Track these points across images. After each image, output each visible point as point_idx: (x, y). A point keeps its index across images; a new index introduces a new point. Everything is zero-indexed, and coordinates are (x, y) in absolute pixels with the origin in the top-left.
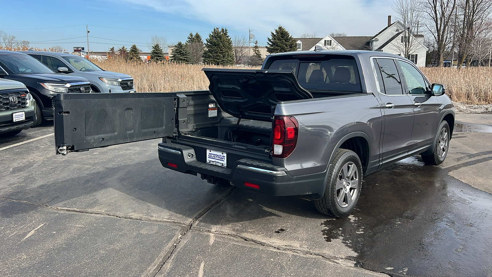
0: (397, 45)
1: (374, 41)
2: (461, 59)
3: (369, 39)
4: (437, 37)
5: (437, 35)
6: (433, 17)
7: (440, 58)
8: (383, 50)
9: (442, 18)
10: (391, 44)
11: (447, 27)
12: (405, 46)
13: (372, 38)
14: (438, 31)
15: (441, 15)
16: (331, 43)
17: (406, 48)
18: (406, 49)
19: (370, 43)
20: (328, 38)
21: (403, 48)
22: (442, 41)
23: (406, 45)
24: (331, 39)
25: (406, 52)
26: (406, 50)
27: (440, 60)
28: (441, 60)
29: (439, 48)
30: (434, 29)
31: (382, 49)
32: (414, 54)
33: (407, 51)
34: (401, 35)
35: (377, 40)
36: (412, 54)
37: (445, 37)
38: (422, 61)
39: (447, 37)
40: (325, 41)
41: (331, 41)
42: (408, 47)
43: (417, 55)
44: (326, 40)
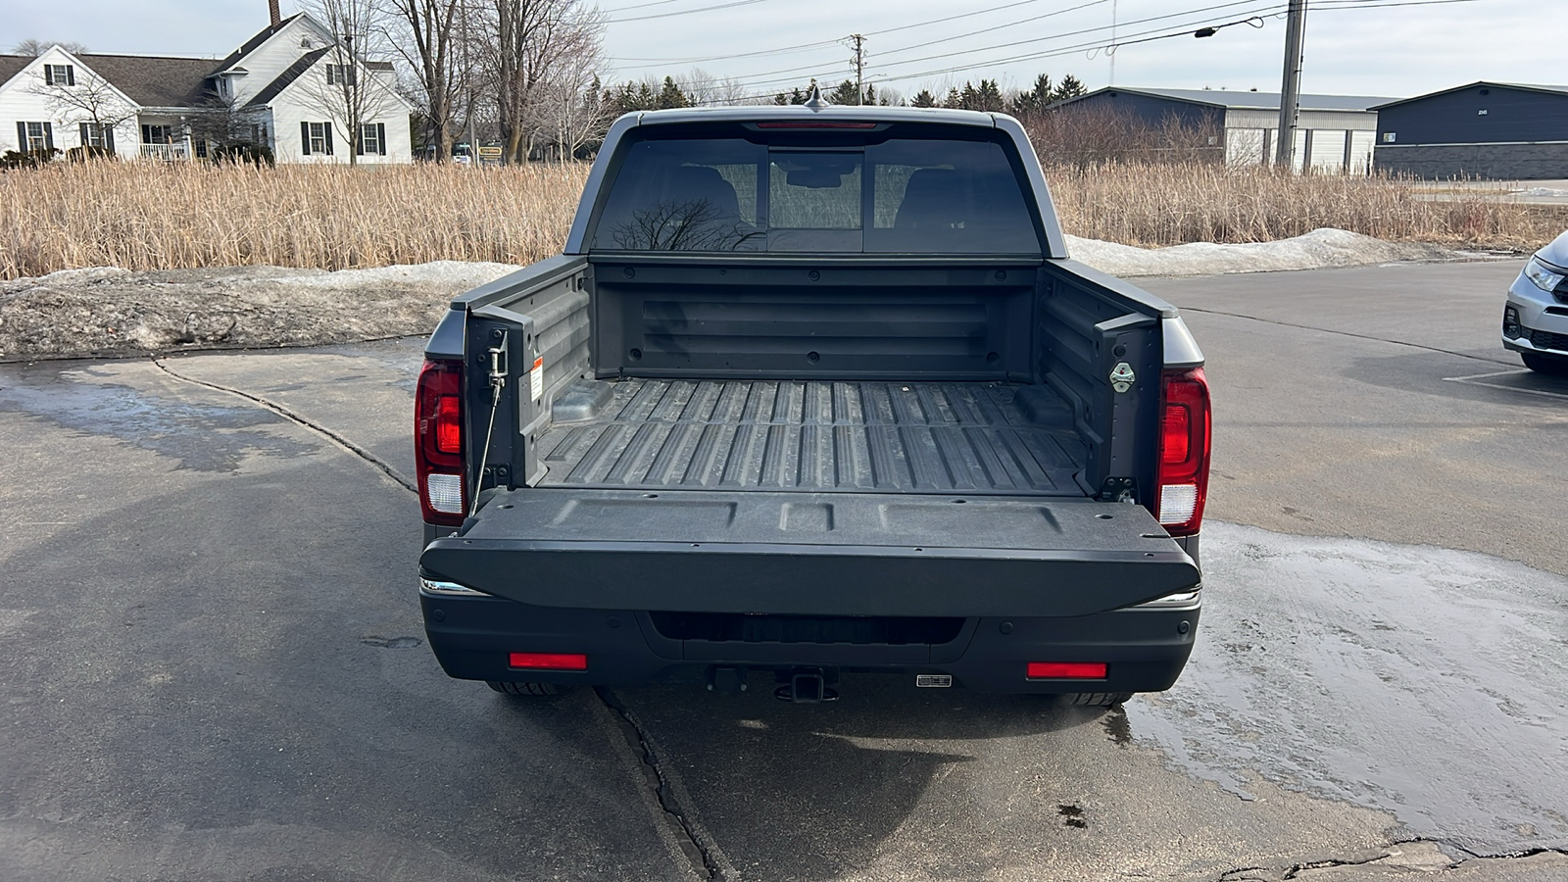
0: (319, 91)
1: (233, 77)
2: (508, 142)
3: (211, 69)
4: (424, 71)
5: (423, 64)
6: (403, 7)
7: (441, 135)
8: (271, 108)
9: (429, 14)
10: (296, 89)
11: (448, 42)
12: (343, 97)
13: (219, 65)
14: (425, 52)
15: (425, 6)
16: (71, 74)
17: (348, 102)
18: (349, 107)
19: (218, 84)
20: (56, 58)
21: (340, 102)
22: (441, 83)
23: (347, 93)
24: (70, 63)
25: (350, 117)
26: (349, 110)
27: (441, 142)
28: (445, 143)
29: (435, 107)
30: (411, 47)
31: (269, 105)
32: (374, 122)
33: (355, 113)
34: (325, 60)
35: (242, 73)
36: (370, 123)
37: (447, 72)
38: (399, 142)
39: (451, 73)
40: (47, 67)
41: (70, 67)
42: (355, 99)
43: (381, 126)
44: (52, 63)
